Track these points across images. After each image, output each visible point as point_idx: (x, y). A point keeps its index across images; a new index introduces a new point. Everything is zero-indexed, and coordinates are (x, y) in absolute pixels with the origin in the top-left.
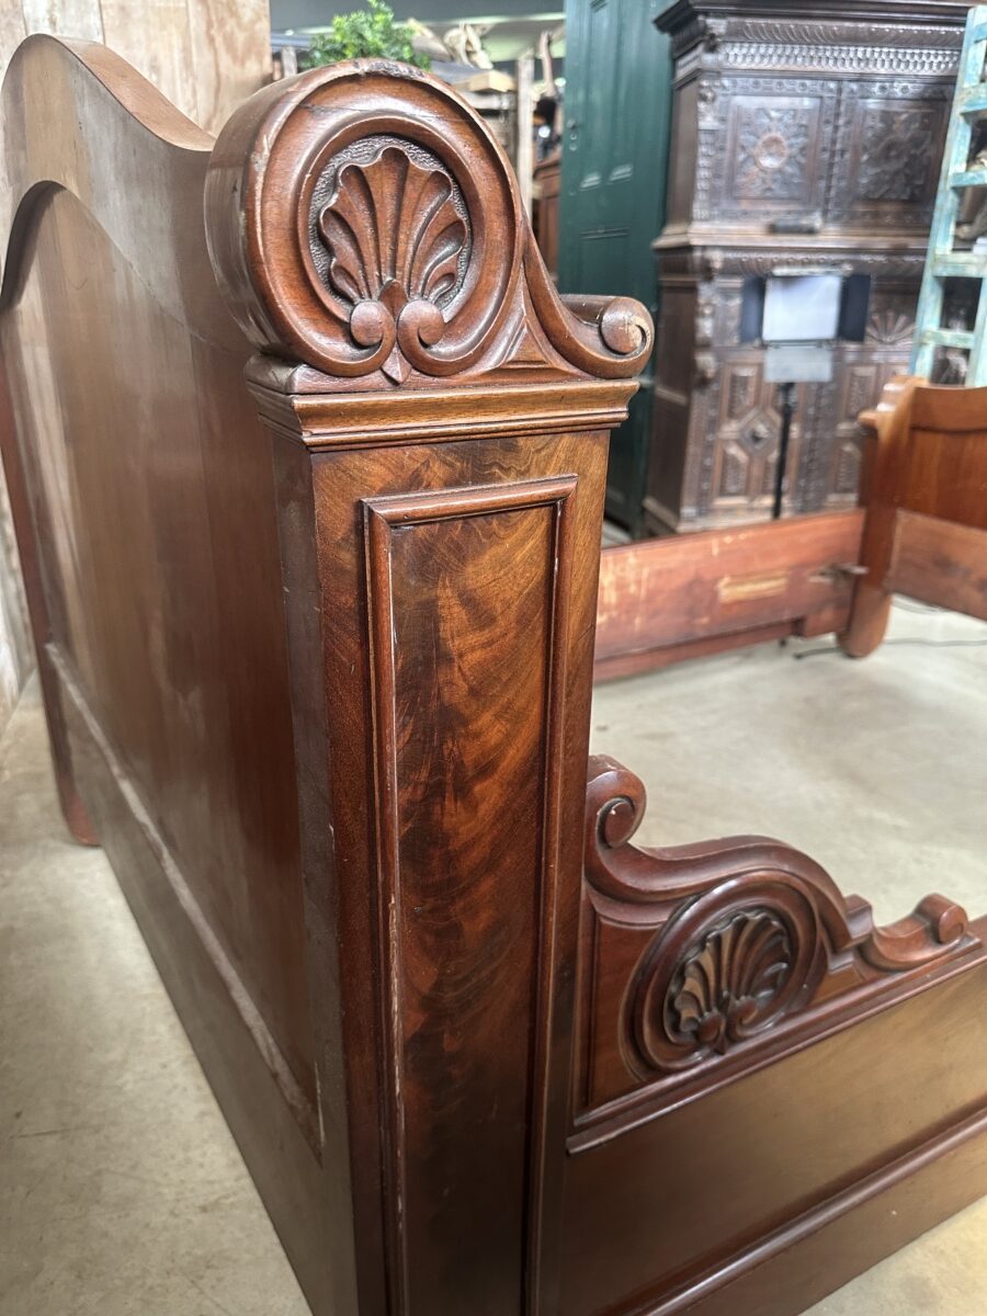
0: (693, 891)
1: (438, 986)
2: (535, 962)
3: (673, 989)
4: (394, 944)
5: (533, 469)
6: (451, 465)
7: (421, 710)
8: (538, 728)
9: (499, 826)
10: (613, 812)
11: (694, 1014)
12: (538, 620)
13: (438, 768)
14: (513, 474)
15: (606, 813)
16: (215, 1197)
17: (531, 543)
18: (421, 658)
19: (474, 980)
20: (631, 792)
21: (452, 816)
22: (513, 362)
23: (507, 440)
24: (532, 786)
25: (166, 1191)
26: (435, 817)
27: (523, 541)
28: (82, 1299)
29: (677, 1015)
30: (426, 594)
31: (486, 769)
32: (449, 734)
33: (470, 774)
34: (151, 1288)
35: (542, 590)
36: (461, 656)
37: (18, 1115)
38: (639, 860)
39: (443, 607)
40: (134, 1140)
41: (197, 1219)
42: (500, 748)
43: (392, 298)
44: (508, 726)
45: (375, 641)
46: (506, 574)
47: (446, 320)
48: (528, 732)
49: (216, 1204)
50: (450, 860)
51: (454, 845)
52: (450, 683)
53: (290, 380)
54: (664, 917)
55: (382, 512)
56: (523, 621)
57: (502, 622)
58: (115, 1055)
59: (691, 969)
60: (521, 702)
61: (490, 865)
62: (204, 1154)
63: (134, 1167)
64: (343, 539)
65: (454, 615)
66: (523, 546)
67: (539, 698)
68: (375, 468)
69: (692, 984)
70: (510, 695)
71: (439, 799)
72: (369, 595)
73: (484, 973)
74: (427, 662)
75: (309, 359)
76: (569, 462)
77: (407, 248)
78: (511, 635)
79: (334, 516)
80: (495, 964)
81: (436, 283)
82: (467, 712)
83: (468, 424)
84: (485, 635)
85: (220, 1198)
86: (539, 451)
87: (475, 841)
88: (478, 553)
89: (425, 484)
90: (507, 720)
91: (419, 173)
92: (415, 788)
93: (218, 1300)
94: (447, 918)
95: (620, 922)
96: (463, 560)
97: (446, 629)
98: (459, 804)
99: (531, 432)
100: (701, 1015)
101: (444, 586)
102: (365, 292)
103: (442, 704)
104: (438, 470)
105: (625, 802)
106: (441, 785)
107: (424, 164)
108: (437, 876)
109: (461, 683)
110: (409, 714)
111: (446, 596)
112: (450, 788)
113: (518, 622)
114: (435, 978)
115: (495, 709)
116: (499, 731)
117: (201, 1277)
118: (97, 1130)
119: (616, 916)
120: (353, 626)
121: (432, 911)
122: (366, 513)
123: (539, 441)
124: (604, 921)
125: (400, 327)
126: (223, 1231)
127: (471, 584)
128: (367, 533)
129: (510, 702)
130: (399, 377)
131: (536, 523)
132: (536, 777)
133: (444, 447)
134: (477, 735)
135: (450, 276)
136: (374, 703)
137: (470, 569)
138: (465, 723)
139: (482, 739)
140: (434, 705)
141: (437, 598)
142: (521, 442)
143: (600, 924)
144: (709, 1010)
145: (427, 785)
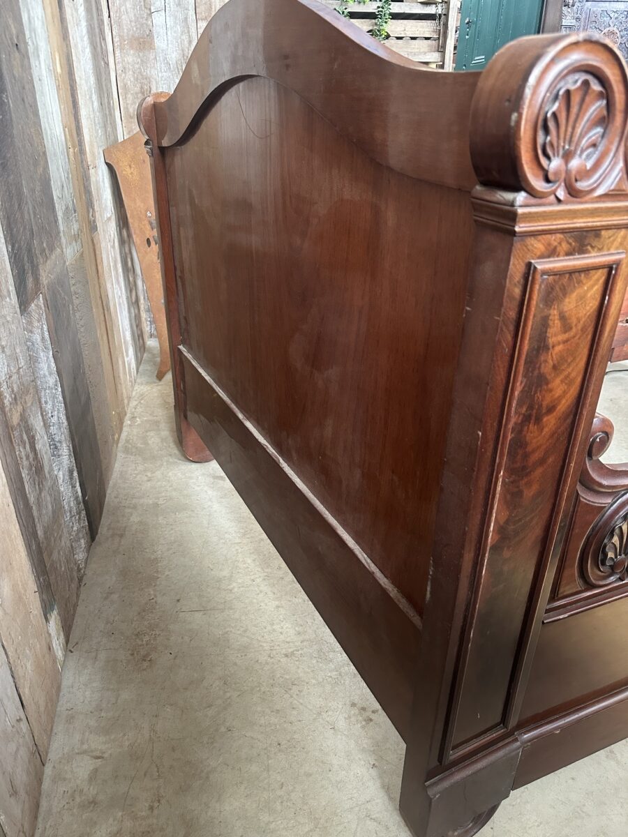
0: (625, 488)
1: (507, 522)
2: (551, 516)
3: (606, 541)
4: (497, 496)
5: (605, 247)
6: (570, 244)
7: (530, 374)
8: (578, 388)
9: (550, 441)
10: (598, 440)
11: (613, 556)
12: (590, 330)
13: (531, 407)
14: (596, 250)
15: (594, 440)
16: (292, 650)
17: (596, 287)
18: (536, 347)
19: (523, 521)
20: (607, 430)
21: (531, 433)
22: (613, 190)
23: (596, 232)
24: (569, 421)
25: (265, 645)
26: (524, 433)
27: (593, 286)
28: (228, 695)
29: (605, 555)
30: (546, 312)
31: (551, 410)
32: (539, 389)
33: (544, 411)
34: (264, 692)
35: (596, 313)
36: (553, 347)
37: (178, 601)
38: (602, 468)
39: (551, 320)
40: (243, 618)
41: (284, 660)
42: (560, 398)
43: (567, 156)
44: (566, 387)
45: (522, 337)
46: (582, 304)
47: (588, 168)
48: (574, 391)
49: (292, 653)
50: (526, 456)
51: (529, 449)
52: (546, 361)
53: (515, 199)
54: (609, 500)
55: (539, 267)
56: (584, 330)
57: (574, 330)
58: (225, 573)
59: (617, 531)
60: (573, 375)
61: (542, 461)
62: (282, 628)
63: (245, 631)
64: (518, 282)
65: (555, 325)
66: (591, 288)
67: (582, 372)
68: (538, 245)
69: (616, 539)
70: (570, 370)
71: (527, 423)
72: (524, 311)
73: (528, 519)
74: (539, 348)
75: (528, 189)
76: (621, 244)
77: (578, 130)
78: (577, 337)
79: (516, 269)
80: (533, 514)
81: (587, 148)
82: (549, 377)
83: (584, 223)
84: (566, 336)
85: (294, 651)
86: (609, 238)
87: (538, 447)
88: (572, 292)
89: (557, 254)
90: (566, 384)
91: (594, 91)
92: (519, 416)
93: (301, 701)
94: (518, 487)
95: (589, 501)
96: (565, 295)
97: (551, 331)
98: (536, 427)
99: (608, 228)
100: (616, 557)
101: (554, 309)
102: (556, 154)
103: (540, 373)
104: (565, 246)
105: (604, 435)
106: (530, 416)
107: (596, 87)
108: (519, 464)
109: (551, 362)
110: (525, 377)
111: (554, 313)
112: (533, 418)
113: (582, 330)
114: (507, 517)
115: (562, 377)
116: (561, 389)
117: (290, 689)
118: (222, 611)
119: (587, 497)
120: (512, 328)
121: (512, 482)
122: (532, 268)
123: (611, 232)
124: (582, 499)
125: (568, 172)
126: (298, 668)
127: (566, 309)
128: (530, 278)
129: (569, 374)
130: (561, 198)
131: (600, 276)
132: (572, 416)
133: (569, 235)
134: (551, 391)
135: (594, 145)
136: (514, 369)
137: (567, 300)
138: (547, 384)
139: (553, 393)
140: (536, 373)
141: (550, 315)
142: (603, 233)
143: (580, 500)
144: (620, 555)
145: (524, 415)
